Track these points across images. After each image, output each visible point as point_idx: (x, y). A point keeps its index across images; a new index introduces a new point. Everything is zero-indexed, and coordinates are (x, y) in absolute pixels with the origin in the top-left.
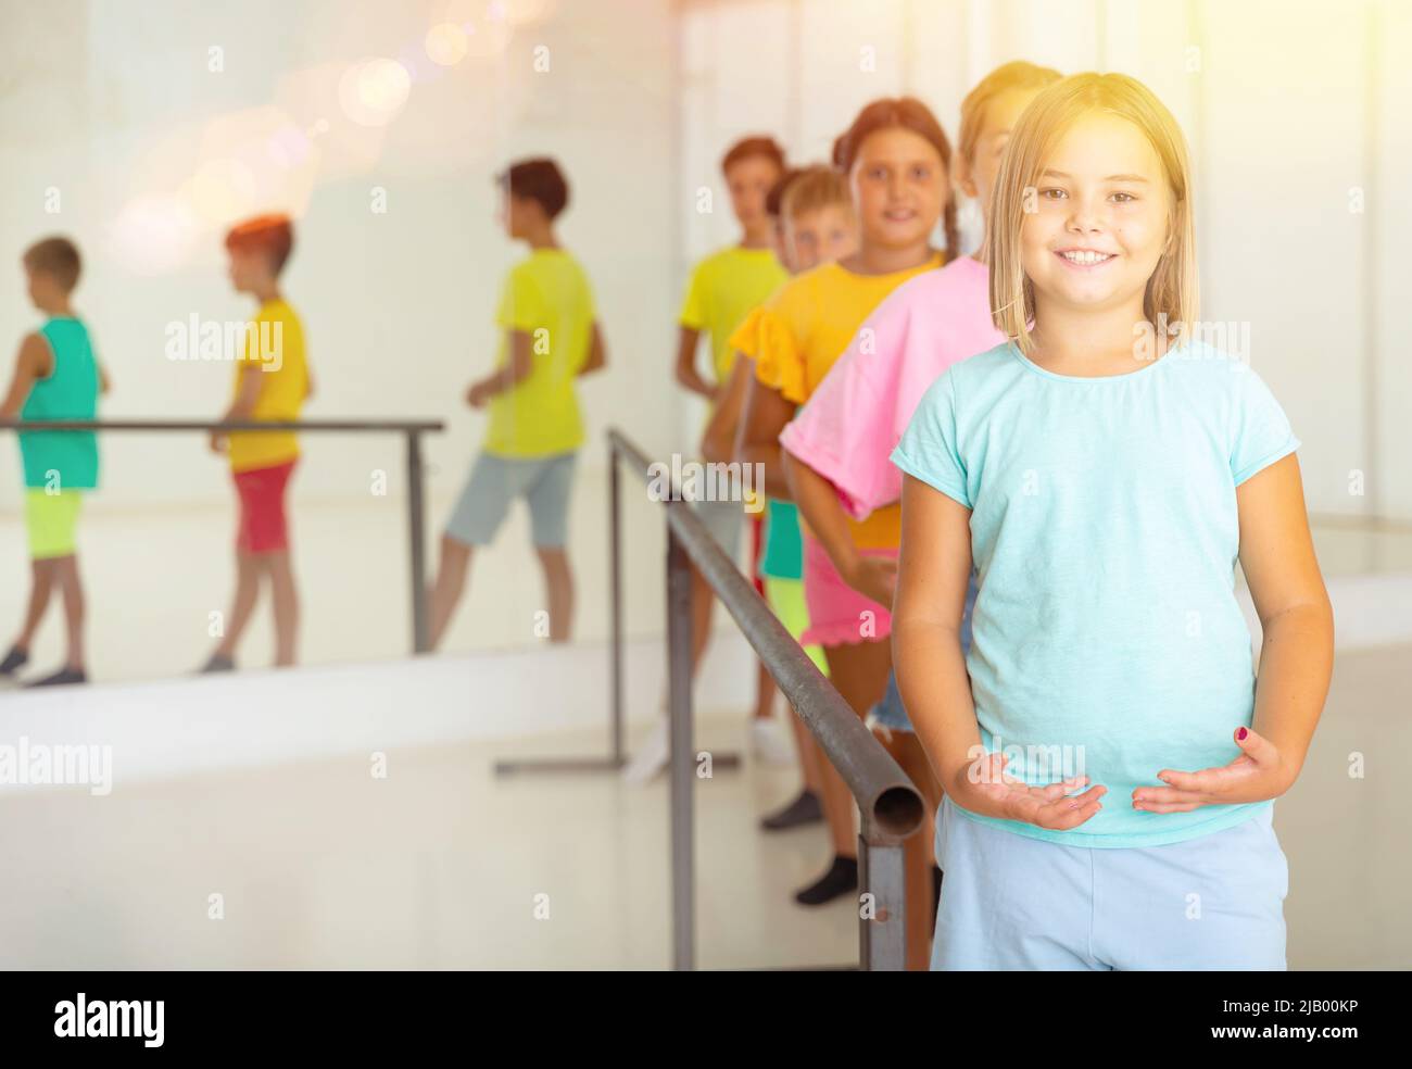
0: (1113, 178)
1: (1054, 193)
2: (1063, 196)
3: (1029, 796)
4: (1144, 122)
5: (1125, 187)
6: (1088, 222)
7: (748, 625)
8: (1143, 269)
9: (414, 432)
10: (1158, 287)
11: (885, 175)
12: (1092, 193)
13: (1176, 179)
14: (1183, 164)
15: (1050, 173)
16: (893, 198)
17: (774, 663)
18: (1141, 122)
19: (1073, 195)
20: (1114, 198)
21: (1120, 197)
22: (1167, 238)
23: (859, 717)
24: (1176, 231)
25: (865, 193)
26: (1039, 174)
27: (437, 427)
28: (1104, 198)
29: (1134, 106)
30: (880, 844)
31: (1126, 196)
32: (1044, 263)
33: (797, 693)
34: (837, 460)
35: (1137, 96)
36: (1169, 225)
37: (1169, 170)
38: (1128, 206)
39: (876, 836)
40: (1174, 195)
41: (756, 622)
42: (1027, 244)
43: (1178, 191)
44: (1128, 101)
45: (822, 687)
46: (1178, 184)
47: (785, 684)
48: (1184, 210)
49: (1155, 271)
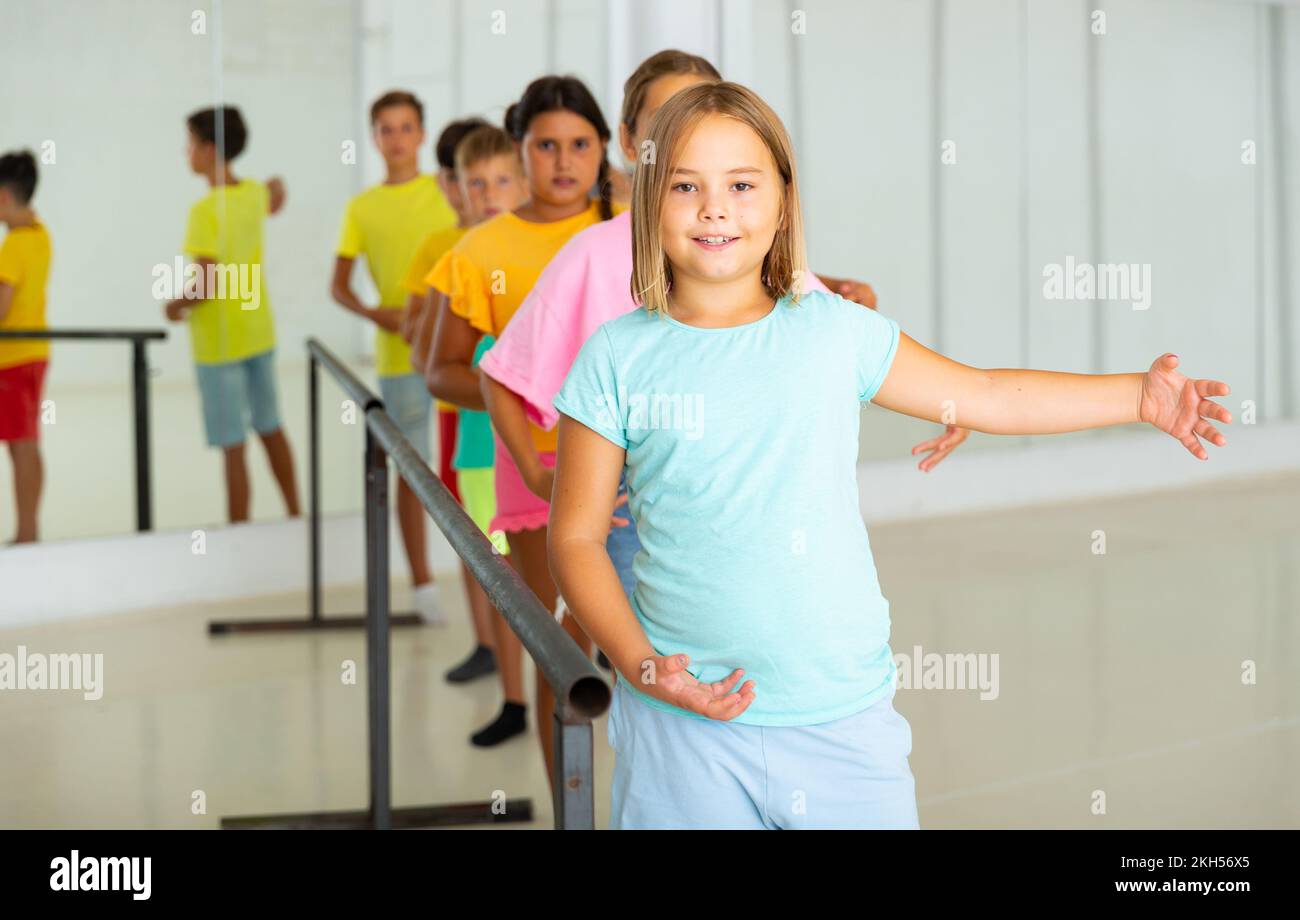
0: (733, 171)
1: (685, 187)
2: (693, 189)
3: (698, 691)
4: (755, 122)
5: (743, 178)
6: (715, 210)
7: (447, 525)
8: (762, 246)
9: (140, 341)
10: (774, 260)
11: (551, 147)
12: (717, 185)
13: (784, 167)
14: (788, 154)
15: (680, 171)
16: (558, 167)
17: (473, 560)
18: (752, 123)
19: (702, 189)
20: (734, 188)
21: (740, 186)
22: (780, 216)
23: (549, 612)
24: (786, 211)
25: (535, 163)
26: (672, 171)
27: (160, 336)
28: (727, 189)
29: (744, 109)
30: (570, 723)
31: (745, 185)
32: (683, 247)
33: (494, 589)
34: (527, 380)
35: (747, 101)
36: (781, 206)
37: (778, 161)
38: (747, 194)
39: (569, 716)
40: (782, 178)
41: (454, 523)
42: (667, 233)
43: (786, 176)
44: (741, 107)
45: (516, 585)
46: (786, 171)
47: (484, 579)
48: (792, 193)
49: (772, 247)
